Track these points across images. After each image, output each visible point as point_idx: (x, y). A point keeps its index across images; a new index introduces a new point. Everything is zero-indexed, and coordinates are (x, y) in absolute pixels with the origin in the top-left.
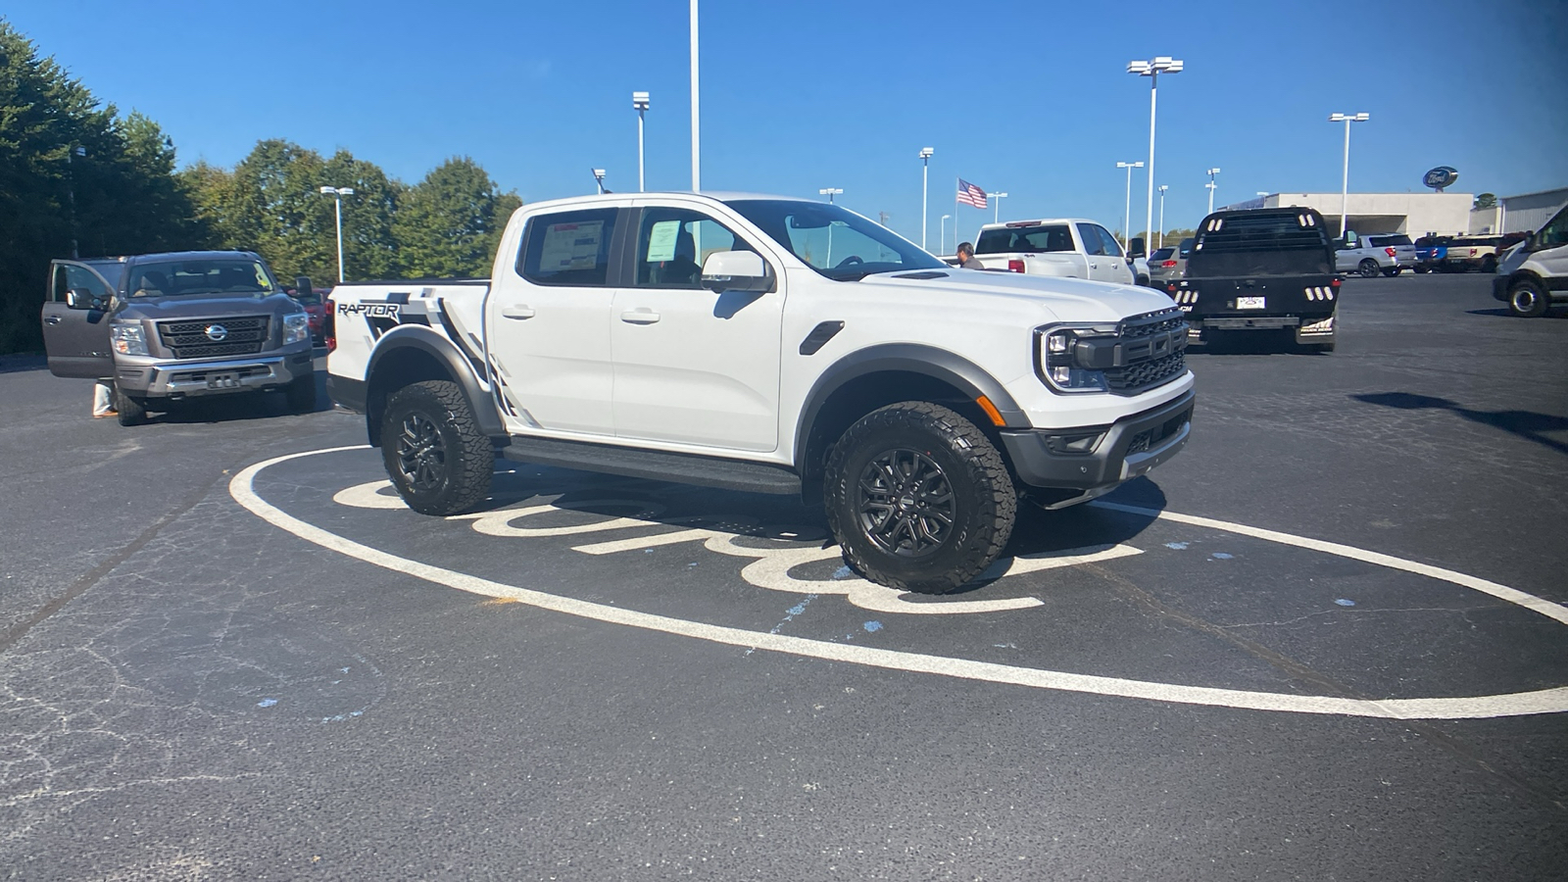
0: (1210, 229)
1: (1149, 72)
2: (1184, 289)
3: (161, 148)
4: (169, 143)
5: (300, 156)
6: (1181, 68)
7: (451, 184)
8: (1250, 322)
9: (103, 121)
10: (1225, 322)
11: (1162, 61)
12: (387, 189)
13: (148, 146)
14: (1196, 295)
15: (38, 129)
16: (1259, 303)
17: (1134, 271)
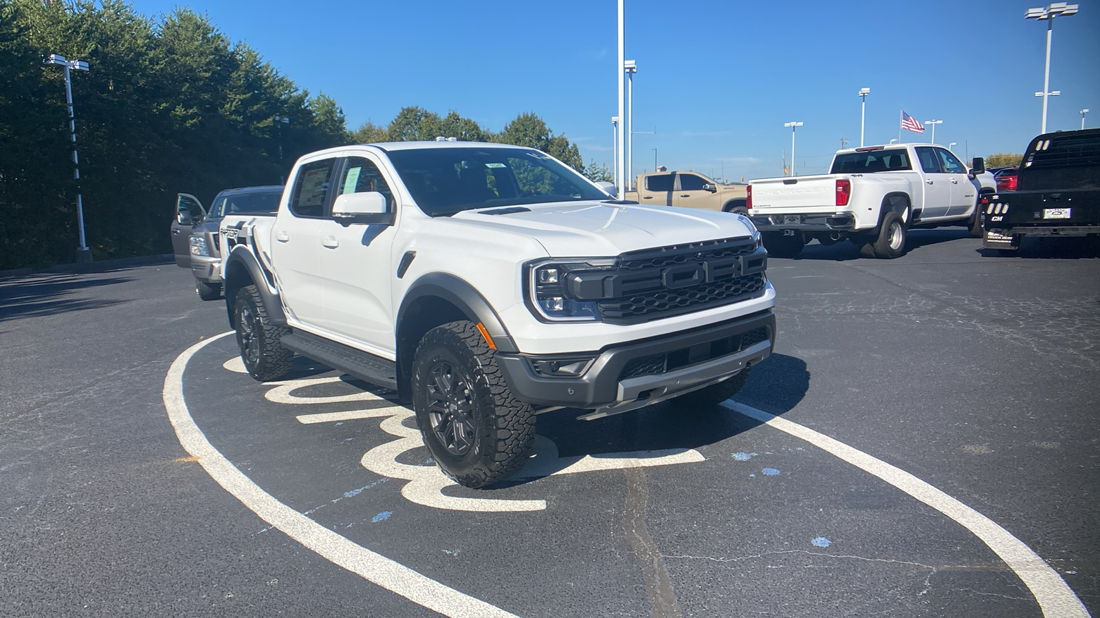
0: (1038, 149)
1: (1046, 17)
2: (996, 202)
3: (336, 116)
4: (341, 112)
5: (426, 117)
6: (1076, 11)
7: (521, 131)
8: (1055, 230)
9: (300, 100)
10: (1032, 230)
11: (1055, 7)
12: (481, 136)
13: (328, 115)
14: (1006, 207)
15: (255, 107)
16: (1066, 213)
17: (977, 184)
